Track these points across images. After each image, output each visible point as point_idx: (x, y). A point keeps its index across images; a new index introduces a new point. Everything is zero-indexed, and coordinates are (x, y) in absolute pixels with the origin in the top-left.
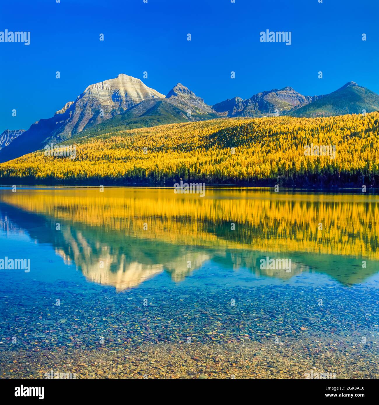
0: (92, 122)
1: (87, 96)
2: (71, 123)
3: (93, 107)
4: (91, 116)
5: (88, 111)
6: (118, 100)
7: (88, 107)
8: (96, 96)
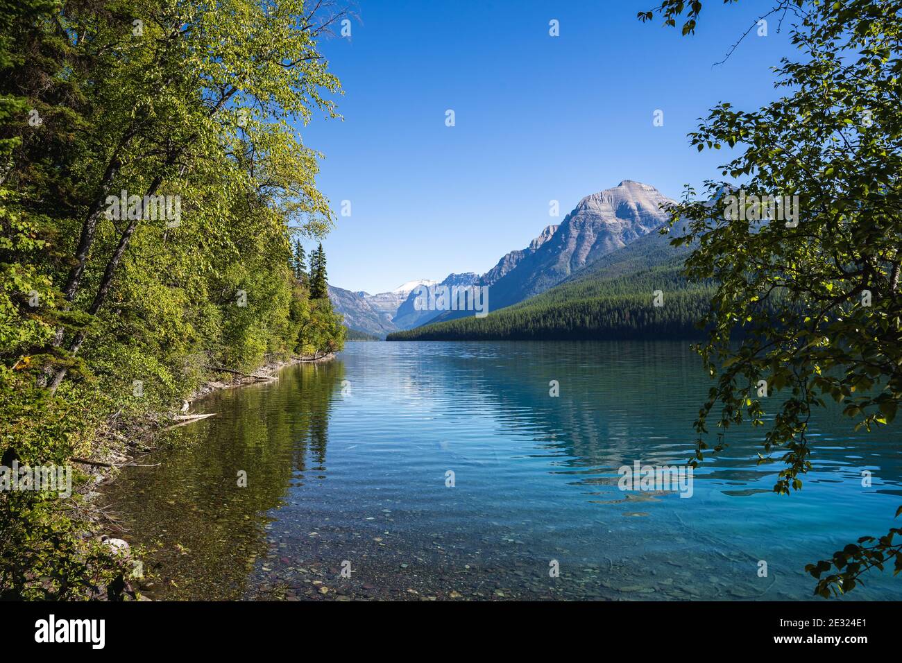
0: (597, 247)
1: (583, 211)
2: (567, 250)
3: (594, 227)
4: (594, 240)
5: (588, 233)
6: (628, 216)
7: (587, 226)
8: (595, 211)
